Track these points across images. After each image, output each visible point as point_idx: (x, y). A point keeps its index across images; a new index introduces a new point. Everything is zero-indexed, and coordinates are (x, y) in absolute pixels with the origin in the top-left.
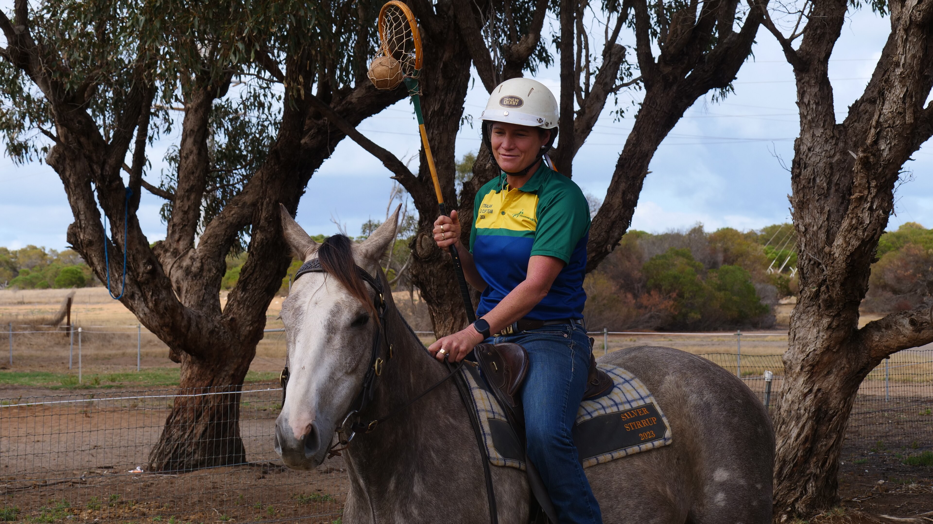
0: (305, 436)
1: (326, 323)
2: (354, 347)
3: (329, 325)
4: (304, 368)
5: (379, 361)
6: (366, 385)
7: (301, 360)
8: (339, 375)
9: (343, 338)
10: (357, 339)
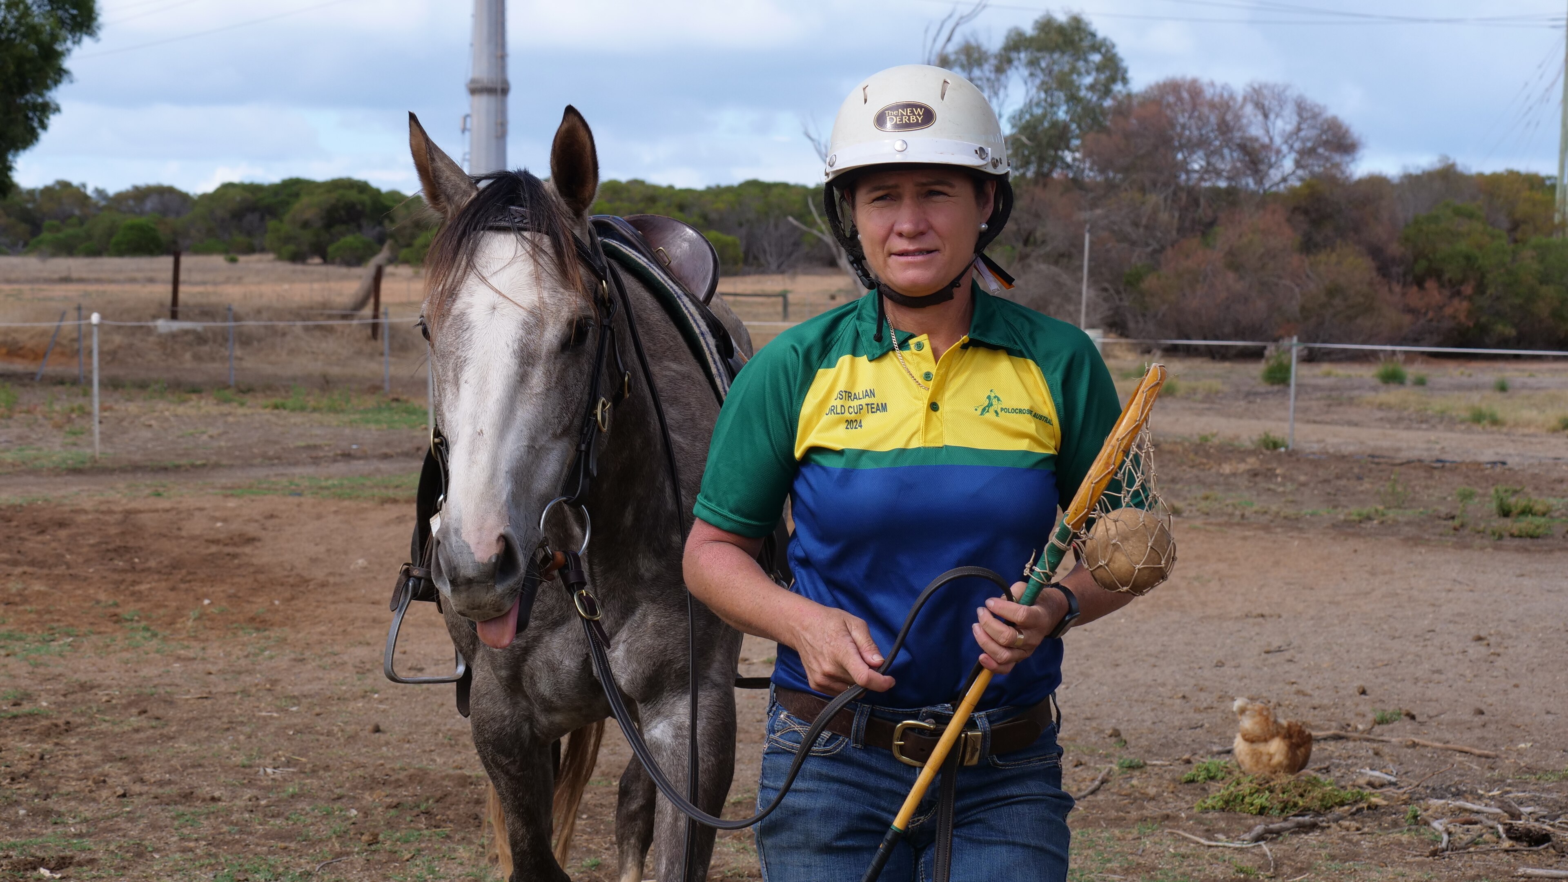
0: (498, 557)
1: (516, 347)
2: (566, 387)
3: (522, 351)
4: (481, 433)
5: (604, 405)
6: (583, 447)
7: (475, 418)
8: (543, 440)
9: (548, 373)
10: (571, 373)
